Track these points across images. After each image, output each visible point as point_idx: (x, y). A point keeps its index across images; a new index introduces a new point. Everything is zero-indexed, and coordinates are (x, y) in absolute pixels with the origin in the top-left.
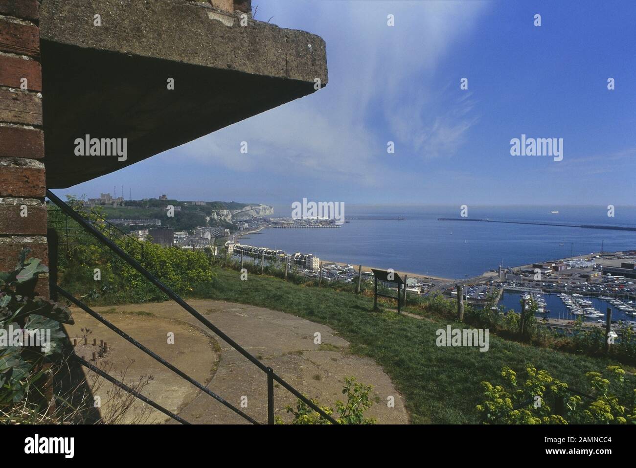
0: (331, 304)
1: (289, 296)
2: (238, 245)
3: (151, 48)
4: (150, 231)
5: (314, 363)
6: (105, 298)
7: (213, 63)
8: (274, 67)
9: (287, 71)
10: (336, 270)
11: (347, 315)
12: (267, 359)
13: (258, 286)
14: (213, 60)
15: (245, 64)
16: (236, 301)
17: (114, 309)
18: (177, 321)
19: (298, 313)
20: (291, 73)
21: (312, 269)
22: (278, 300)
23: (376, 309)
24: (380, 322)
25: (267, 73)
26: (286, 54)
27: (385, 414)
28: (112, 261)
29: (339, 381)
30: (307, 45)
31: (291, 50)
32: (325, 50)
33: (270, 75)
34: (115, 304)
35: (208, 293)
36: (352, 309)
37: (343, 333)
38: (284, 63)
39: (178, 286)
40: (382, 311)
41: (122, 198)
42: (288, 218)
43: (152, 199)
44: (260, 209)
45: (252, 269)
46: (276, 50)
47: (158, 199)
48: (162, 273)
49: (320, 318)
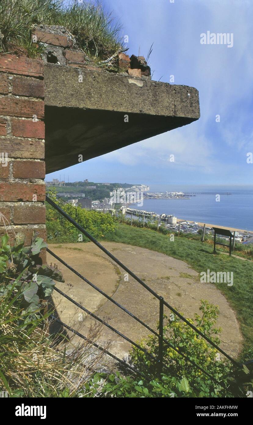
0: (186, 248)
1: (160, 242)
2: (128, 209)
3: (96, 104)
4: (78, 200)
5: (177, 285)
6: (56, 239)
7: (131, 110)
8: (167, 110)
9: (175, 112)
10: (187, 225)
11: (196, 255)
12: (148, 281)
13: (141, 235)
14: (131, 108)
15: (150, 109)
16: (129, 243)
17: (61, 246)
18: (96, 255)
19: (165, 253)
20: (177, 113)
21: (172, 224)
22: (153, 244)
23: (214, 252)
24: (218, 261)
25: (163, 114)
26: (175, 101)
27: (223, 322)
28: (60, 218)
29: (193, 298)
30: (187, 94)
31: (177, 98)
32: (198, 96)
33: (165, 115)
34: (61, 243)
35: (113, 238)
36: (199, 251)
37: (194, 267)
38: (173, 107)
39: (96, 233)
40: (218, 254)
41: (64, 181)
42: (158, 193)
43: (80, 182)
44: (141, 188)
45: (138, 224)
46: (169, 99)
47: (83, 181)
48: (86, 225)
49: (180, 257)
